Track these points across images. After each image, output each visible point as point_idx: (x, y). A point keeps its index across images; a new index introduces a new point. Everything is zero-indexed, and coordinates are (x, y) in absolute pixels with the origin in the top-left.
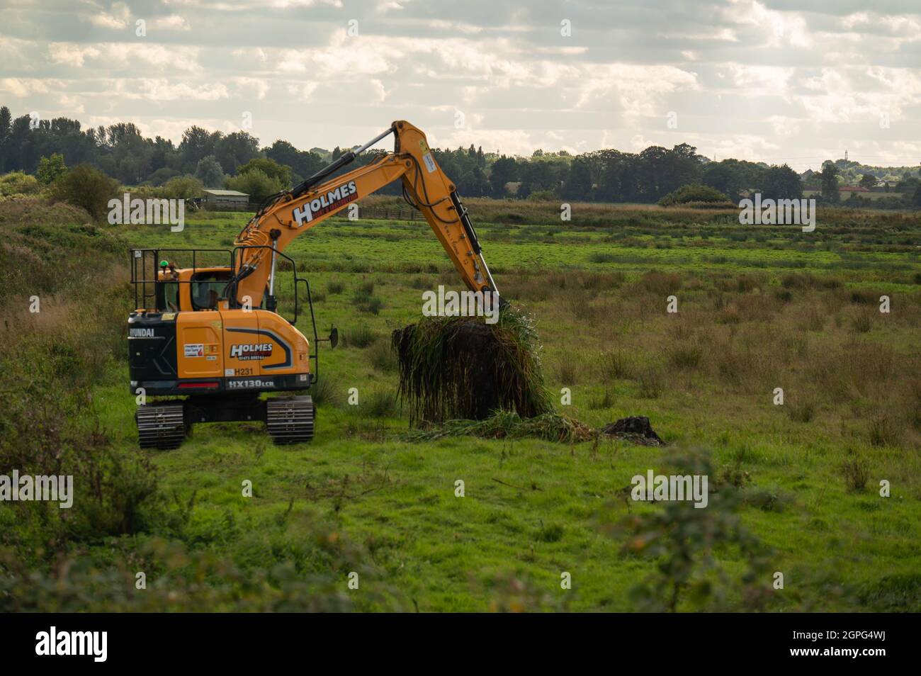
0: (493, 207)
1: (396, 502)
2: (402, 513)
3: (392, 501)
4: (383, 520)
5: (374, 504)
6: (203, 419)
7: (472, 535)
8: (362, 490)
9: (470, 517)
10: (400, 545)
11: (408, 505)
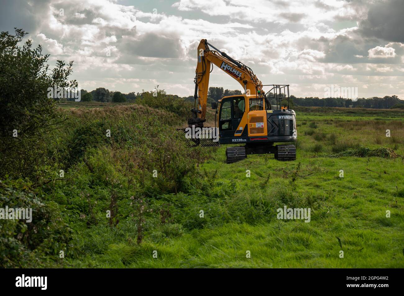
0: (346, 109)
1: (323, 178)
2: (326, 184)
3: (322, 178)
4: (318, 186)
5: (313, 179)
6: (252, 153)
7: (362, 194)
8: (308, 174)
9: (359, 185)
10: (326, 199)
11: (329, 180)
